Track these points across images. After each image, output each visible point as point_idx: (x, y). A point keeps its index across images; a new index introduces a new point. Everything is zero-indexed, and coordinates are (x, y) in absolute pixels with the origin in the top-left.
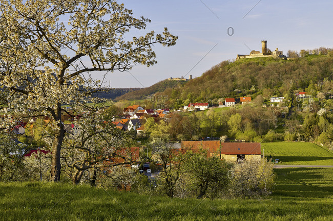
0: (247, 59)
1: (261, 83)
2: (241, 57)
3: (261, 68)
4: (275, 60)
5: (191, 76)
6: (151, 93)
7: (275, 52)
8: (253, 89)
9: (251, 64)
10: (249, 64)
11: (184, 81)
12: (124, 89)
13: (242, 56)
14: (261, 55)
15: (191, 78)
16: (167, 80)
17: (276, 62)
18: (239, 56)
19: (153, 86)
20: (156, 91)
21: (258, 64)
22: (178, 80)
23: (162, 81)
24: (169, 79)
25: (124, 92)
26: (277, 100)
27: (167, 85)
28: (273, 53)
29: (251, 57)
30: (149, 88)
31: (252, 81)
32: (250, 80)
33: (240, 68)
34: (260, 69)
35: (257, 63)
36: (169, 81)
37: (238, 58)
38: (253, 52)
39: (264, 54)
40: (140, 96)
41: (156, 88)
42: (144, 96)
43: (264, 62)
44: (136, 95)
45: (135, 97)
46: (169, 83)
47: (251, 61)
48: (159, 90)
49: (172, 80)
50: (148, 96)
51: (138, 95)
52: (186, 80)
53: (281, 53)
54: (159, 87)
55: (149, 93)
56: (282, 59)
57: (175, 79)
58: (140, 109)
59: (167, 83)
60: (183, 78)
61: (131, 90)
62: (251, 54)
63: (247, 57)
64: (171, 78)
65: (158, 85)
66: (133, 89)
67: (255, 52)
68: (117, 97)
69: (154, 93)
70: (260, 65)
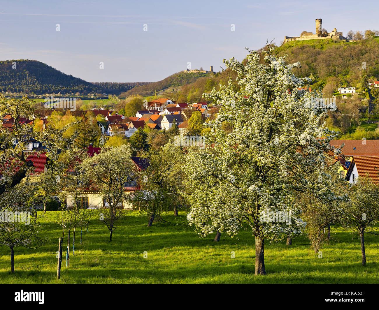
0: (299, 41)
1: (322, 70)
2: (290, 40)
3: (318, 52)
4: (336, 42)
5: (212, 67)
6: (164, 88)
7: (334, 34)
8: (312, 78)
9: (306, 47)
10: (303, 48)
11: (203, 73)
12: (129, 83)
13: (291, 38)
14: (315, 37)
15: (212, 70)
16: (183, 72)
17: (337, 45)
18: (287, 38)
19: (166, 80)
20: (170, 85)
22: (196, 72)
23: (176, 74)
24: (185, 71)
25: (129, 87)
26: (348, 91)
27: (182, 78)
28: (331, 34)
29: (303, 39)
30: (161, 82)
31: (310, 67)
32: (307, 67)
33: (292, 52)
35: (313, 46)
36: (185, 73)
37: (287, 40)
38: (304, 33)
39: (319, 36)
40: (150, 92)
41: (170, 81)
42: (155, 91)
43: (322, 45)
44: (146, 90)
45: (144, 92)
46: (185, 75)
47: (305, 44)
48: (173, 84)
49: (188, 72)
50: (161, 91)
51: (149, 90)
52: (205, 72)
53: (340, 35)
54: (173, 81)
55: (161, 88)
56: (344, 41)
57: (193, 72)
58: (169, 103)
59: (182, 76)
60: (202, 70)
61: (137, 85)
62: (301, 36)
63: (297, 39)
64: (188, 70)
65: (171, 78)
66: (140, 84)
67: (307, 34)
68: (122, 93)
69: (168, 87)
70: (317, 49)
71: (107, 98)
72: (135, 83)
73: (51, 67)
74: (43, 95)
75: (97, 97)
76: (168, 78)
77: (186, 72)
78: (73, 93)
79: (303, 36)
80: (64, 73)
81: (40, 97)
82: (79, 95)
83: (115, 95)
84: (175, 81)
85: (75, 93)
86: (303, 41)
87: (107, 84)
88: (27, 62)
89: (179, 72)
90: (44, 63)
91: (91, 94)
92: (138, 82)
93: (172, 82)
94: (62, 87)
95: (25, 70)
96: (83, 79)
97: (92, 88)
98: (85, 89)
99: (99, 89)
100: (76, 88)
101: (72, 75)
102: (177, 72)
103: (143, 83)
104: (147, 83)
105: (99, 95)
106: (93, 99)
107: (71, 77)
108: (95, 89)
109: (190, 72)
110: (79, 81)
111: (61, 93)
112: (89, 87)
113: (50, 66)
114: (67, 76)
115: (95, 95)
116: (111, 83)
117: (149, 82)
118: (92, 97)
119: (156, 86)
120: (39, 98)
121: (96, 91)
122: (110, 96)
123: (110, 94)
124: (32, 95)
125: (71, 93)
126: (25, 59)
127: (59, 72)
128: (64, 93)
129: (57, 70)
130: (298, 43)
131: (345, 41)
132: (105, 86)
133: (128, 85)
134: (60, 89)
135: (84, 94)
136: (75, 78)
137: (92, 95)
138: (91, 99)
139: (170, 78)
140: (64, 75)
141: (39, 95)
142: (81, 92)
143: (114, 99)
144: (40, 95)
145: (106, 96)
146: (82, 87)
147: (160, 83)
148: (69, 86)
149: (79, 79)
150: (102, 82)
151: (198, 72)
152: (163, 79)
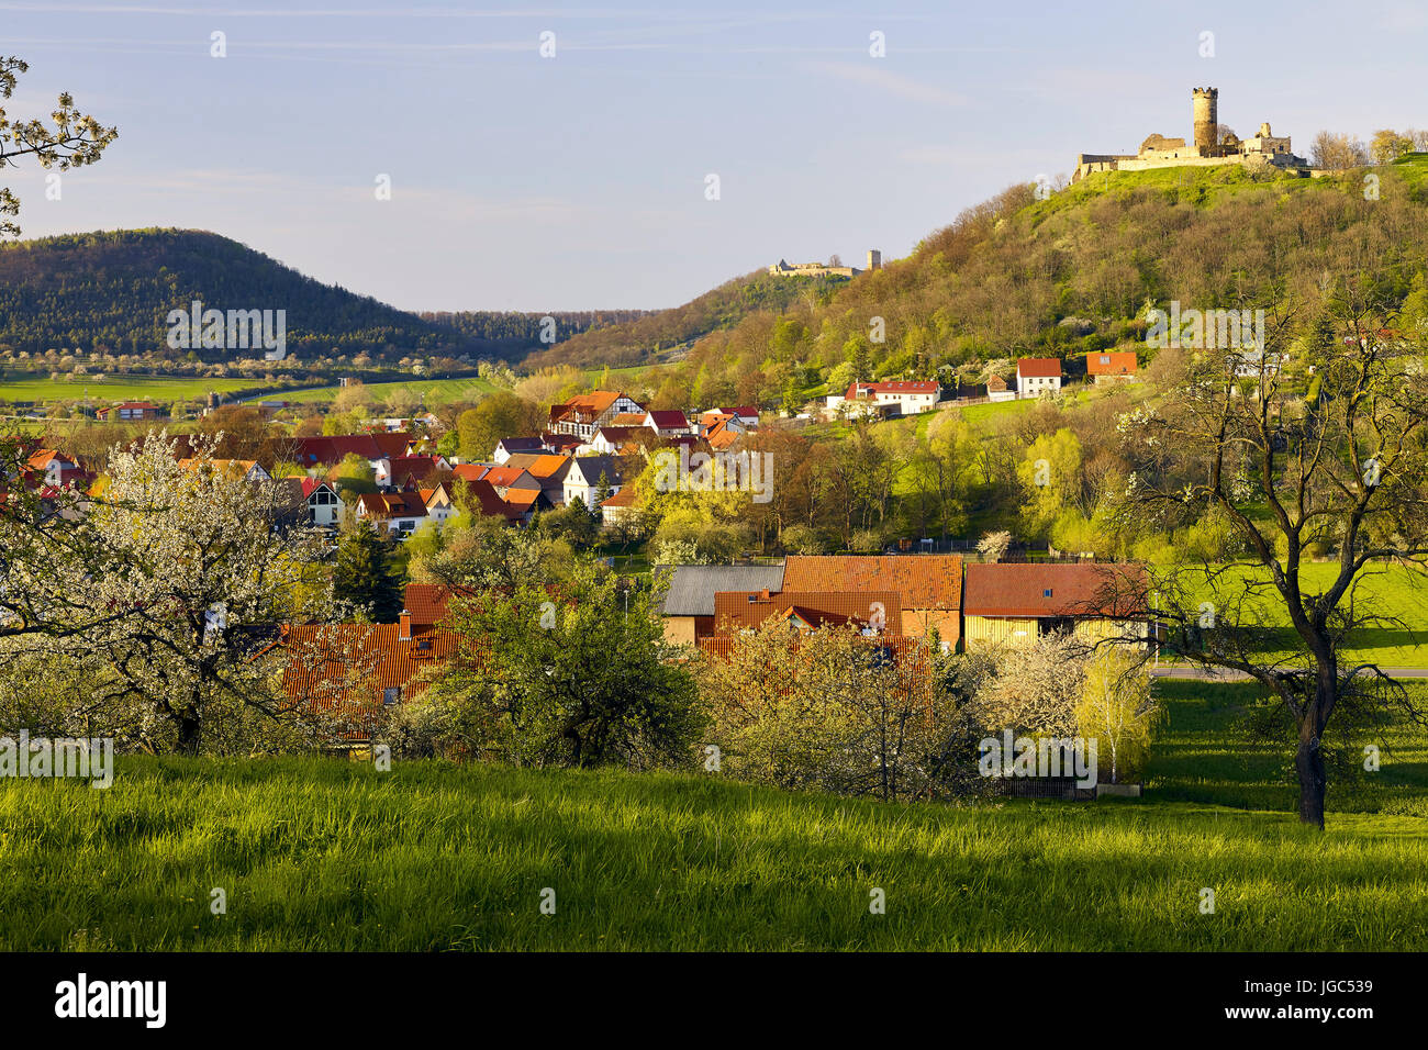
0: (1126, 174)
1: (1187, 285)
2: (1096, 166)
3: (1187, 215)
4: (1255, 178)
5: (878, 254)
6: (692, 335)
7: (1257, 144)
9: (1142, 198)
10: (1135, 198)
11: (841, 279)
12: (567, 316)
13: (1101, 159)
14: (1191, 157)
15: (874, 265)
16: (764, 272)
17: (1258, 191)
18: (1087, 159)
19: (699, 304)
20: (714, 325)
21: (1172, 197)
22: (814, 271)
23: (740, 281)
24: (773, 271)
25: (562, 330)
27: (761, 296)
28: (1247, 146)
29: (1141, 166)
30: (679, 313)
31: (1146, 278)
32: (1135, 275)
33: (1092, 218)
34: (1184, 221)
35: (1168, 193)
36: (772, 278)
37: (1085, 168)
38: (1154, 142)
39: (1204, 152)
40: (637, 349)
41: (714, 309)
42: (656, 347)
43: (1202, 191)
44: (622, 344)
45: (616, 351)
46: (773, 286)
47: (1144, 186)
48: (725, 321)
49: (785, 273)
50: (677, 348)
51: (632, 344)
52: (849, 273)
53: (1281, 148)
54: (727, 308)
55: (681, 336)
56: (1289, 174)
57: (804, 272)
58: (624, 409)
59: (762, 287)
60: (837, 264)
61: (595, 320)
62: (1142, 153)
63: (1123, 165)
64: (783, 265)
65: (722, 297)
66: (608, 317)
67: (1164, 143)
68: (531, 354)
69: (705, 333)
70: (1183, 205)
71: (475, 374)
72: (589, 313)
73: (264, 255)
74: (232, 365)
75: (437, 369)
76: (706, 296)
77: (776, 274)
78: (342, 358)
79: (1147, 153)
80: (312, 280)
81: (217, 370)
82: (366, 364)
83: (502, 363)
84: (732, 310)
85: (354, 356)
86: (1143, 172)
87: (482, 318)
88: (173, 237)
89: (752, 274)
90: (237, 240)
91: (412, 359)
92: (600, 309)
93: (721, 312)
94: (303, 334)
95: (164, 268)
96: (385, 303)
97: (417, 337)
98: (390, 338)
99: (445, 341)
100: (358, 336)
101: (344, 287)
102: (744, 273)
103: (619, 313)
104: (635, 315)
105: (444, 363)
106: (421, 378)
107: (340, 295)
108: (429, 340)
109: (792, 274)
110: (369, 311)
111: (298, 357)
112: (406, 334)
113: (260, 252)
114: (324, 290)
115: (427, 364)
116: (499, 314)
117: (643, 309)
118: (417, 369)
119: (660, 330)
120: (213, 376)
121: (432, 348)
122: (483, 368)
123: (485, 359)
124: (189, 365)
125: (334, 357)
126: (165, 226)
127: (295, 274)
128: (310, 356)
129: (287, 269)
130: (1124, 181)
131: (1294, 172)
132: (476, 326)
133: (564, 323)
134: (296, 341)
135: (388, 359)
136: (352, 298)
137: (416, 361)
138: (411, 377)
139: (715, 298)
140: (314, 284)
141: (215, 362)
142: (374, 351)
143: (497, 378)
144: (217, 366)
145: (469, 368)
146: (380, 333)
147: (676, 315)
148: (330, 328)
149: (371, 301)
150: (461, 311)
151: (821, 271)
152: (690, 301)
